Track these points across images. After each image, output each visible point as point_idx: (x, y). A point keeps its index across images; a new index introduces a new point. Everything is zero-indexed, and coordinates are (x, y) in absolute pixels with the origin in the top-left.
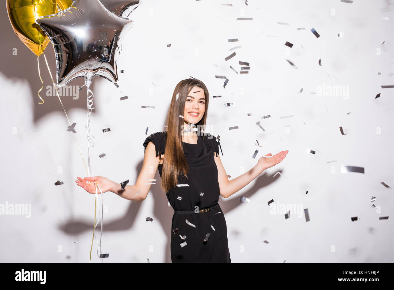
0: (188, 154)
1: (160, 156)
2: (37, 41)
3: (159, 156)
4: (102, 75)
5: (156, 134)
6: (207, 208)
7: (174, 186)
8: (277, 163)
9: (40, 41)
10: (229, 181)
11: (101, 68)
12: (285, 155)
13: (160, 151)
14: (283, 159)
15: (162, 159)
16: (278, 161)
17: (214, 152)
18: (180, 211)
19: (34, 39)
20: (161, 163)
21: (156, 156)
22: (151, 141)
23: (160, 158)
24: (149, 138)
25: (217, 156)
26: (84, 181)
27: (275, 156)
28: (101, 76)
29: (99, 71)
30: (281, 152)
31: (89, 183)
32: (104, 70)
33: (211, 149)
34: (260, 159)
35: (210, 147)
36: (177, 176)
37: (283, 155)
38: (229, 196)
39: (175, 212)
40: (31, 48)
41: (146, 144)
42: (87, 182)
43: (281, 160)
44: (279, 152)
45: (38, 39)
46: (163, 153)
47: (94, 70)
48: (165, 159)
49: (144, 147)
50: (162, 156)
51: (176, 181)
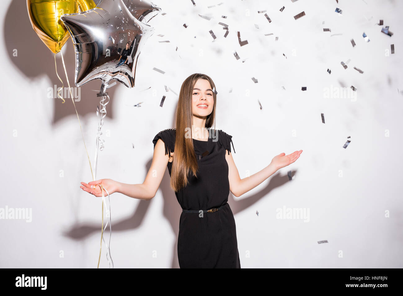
0: (199, 152)
1: (170, 154)
2: (55, 37)
3: (168, 154)
4: (120, 79)
5: (166, 132)
6: (216, 207)
7: (184, 185)
8: (291, 162)
9: (59, 38)
10: (241, 180)
11: (121, 72)
12: (299, 154)
13: (169, 149)
14: (297, 158)
15: (172, 157)
16: (292, 160)
17: (226, 150)
18: (188, 210)
19: (52, 36)
20: (171, 161)
21: (166, 154)
22: (160, 138)
23: (170, 156)
24: (159, 136)
25: (229, 154)
26: (88, 186)
27: (289, 156)
28: (118, 80)
29: (118, 75)
30: (294, 152)
31: (94, 187)
32: (123, 74)
33: (223, 147)
34: (274, 158)
35: (221, 144)
36: (187, 175)
37: (297, 154)
38: (241, 195)
39: (183, 211)
40: (48, 45)
41: (155, 141)
42: (92, 187)
43: (294, 160)
44: (293, 152)
45: (57, 36)
46: (173, 151)
47: (113, 73)
48: (174, 157)
49: (153, 144)
50: (172, 154)
51: (186, 180)
